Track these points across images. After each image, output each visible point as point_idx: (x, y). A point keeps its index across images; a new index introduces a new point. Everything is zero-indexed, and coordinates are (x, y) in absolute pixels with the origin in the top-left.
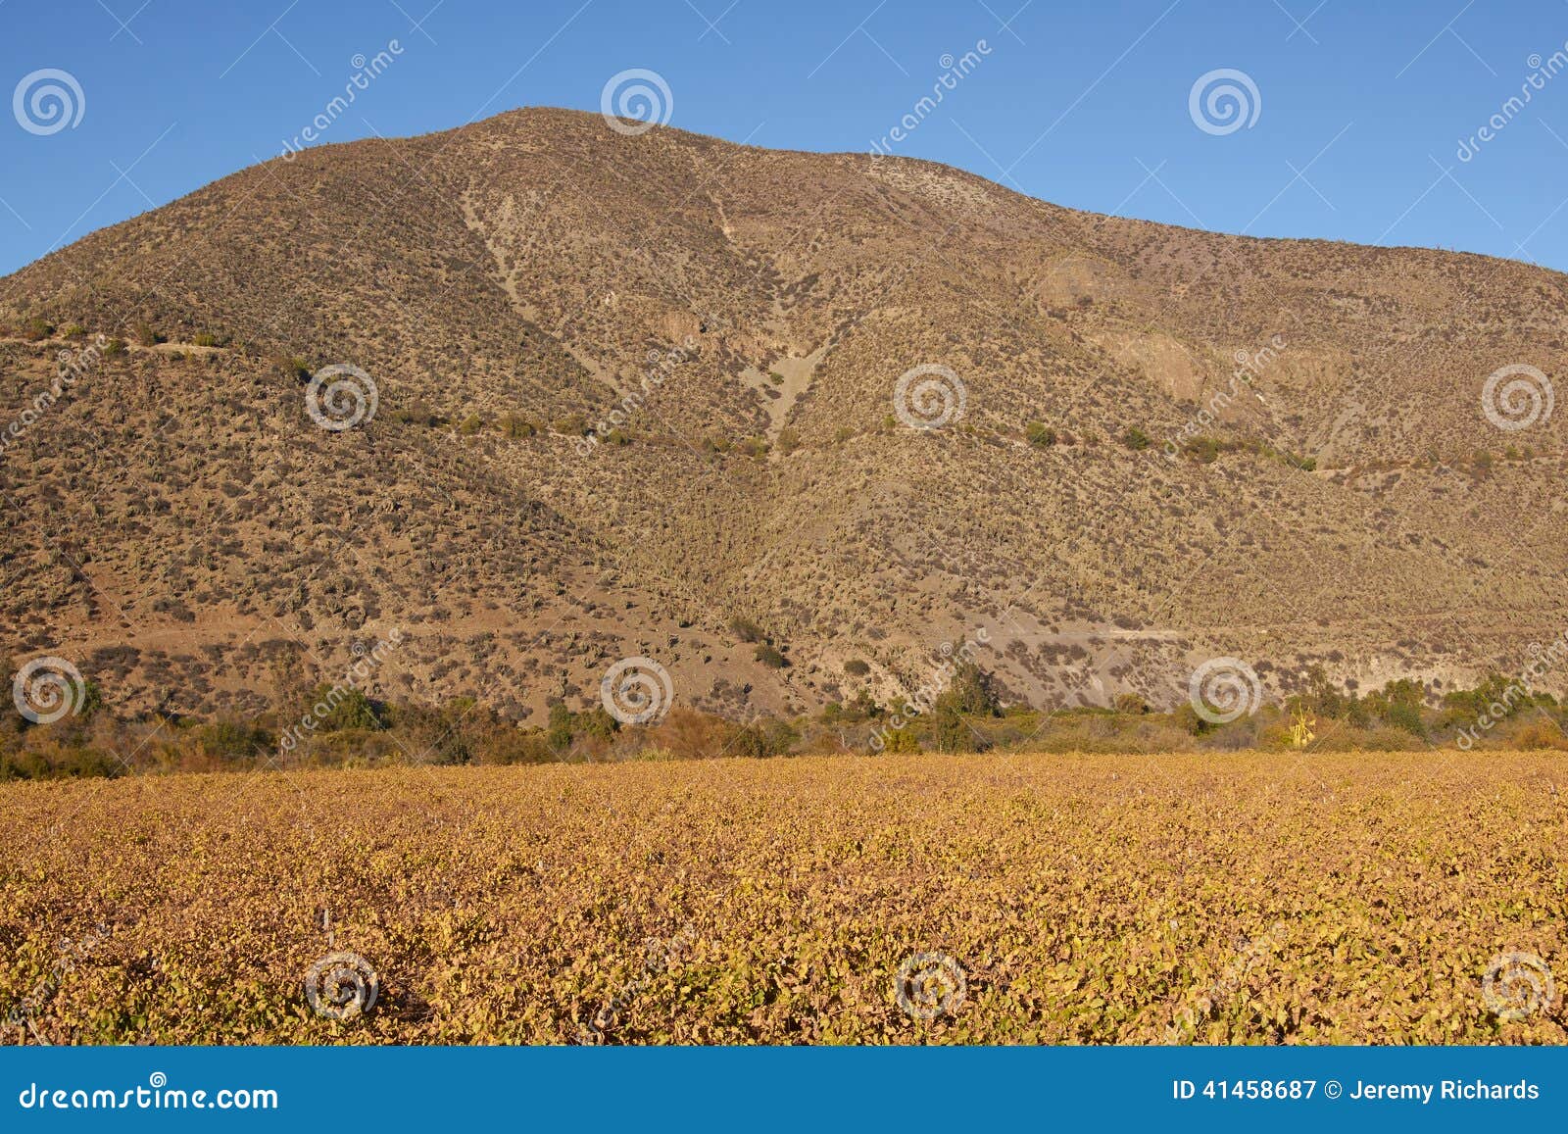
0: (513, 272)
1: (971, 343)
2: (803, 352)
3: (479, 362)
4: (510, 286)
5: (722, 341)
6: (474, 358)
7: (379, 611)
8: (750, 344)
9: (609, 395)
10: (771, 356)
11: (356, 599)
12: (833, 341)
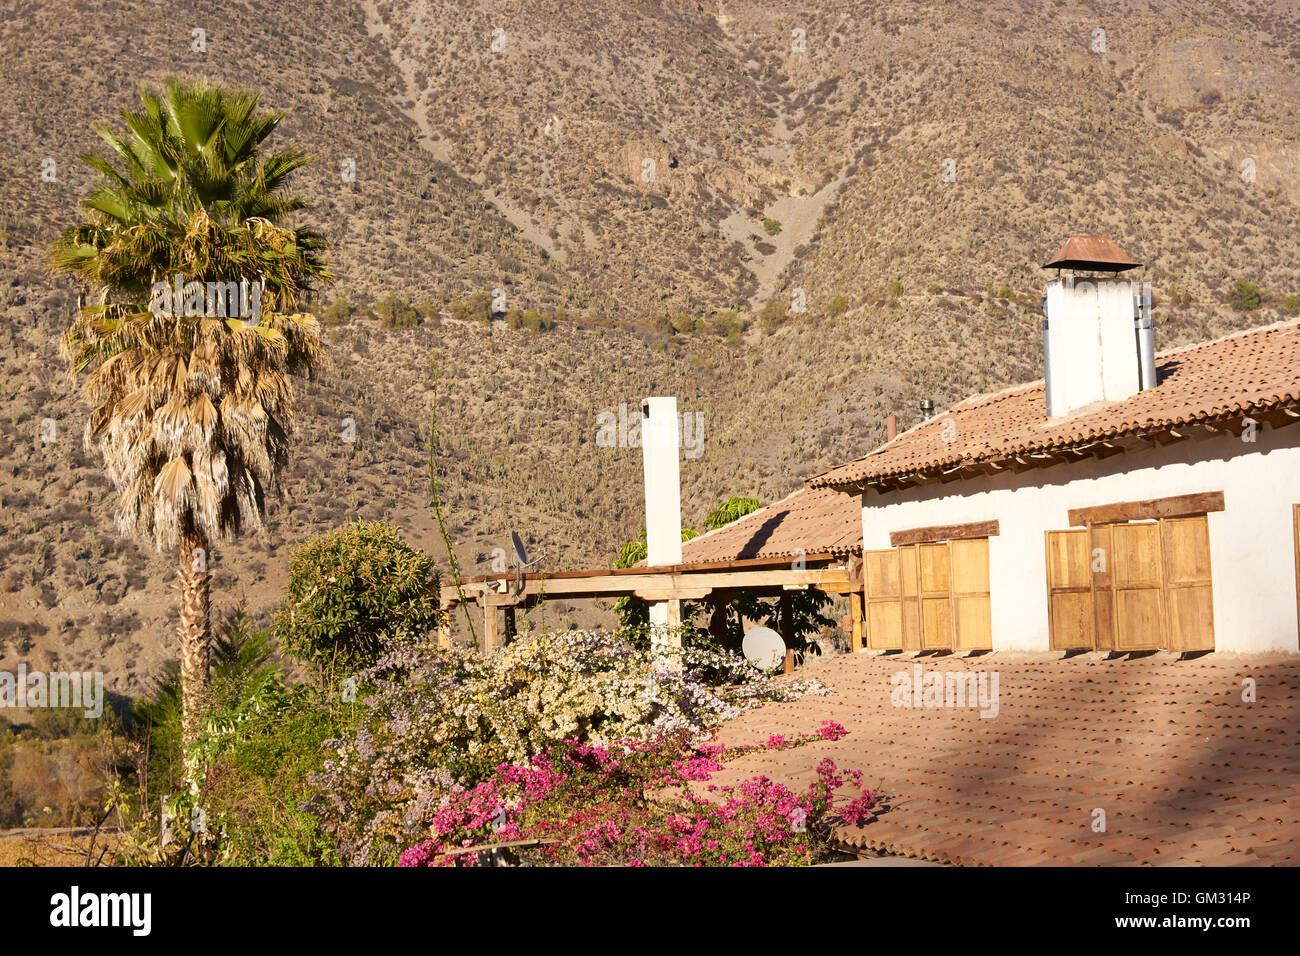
0: (425, 94)
1: (1027, 171)
2: (811, 188)
3: (358, 224)
4: (419, 114)
5: (699, 178)
6: (353, 219)
7: (145, 579)
8: (739, 180)
9: (538, 259)
10: (767, 196)
11: (118, 566)
12: (851, 172)
